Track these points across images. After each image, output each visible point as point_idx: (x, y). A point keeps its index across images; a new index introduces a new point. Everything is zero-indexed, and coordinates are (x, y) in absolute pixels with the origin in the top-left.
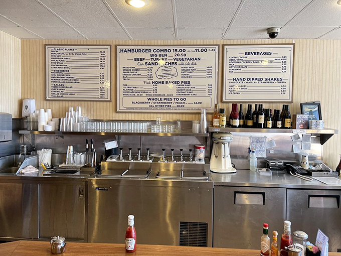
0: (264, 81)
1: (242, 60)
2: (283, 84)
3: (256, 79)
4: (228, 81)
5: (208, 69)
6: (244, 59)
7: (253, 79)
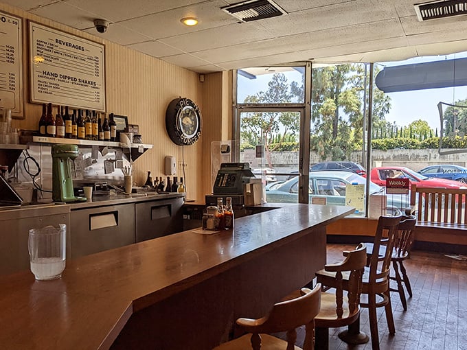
0: (77, 82)
1: (52, 48)
2: (97, 90)
3: (69, 78)
4: (36, 74)
5: (8, 49)
6: (55, 48)
7: (66, 77)
